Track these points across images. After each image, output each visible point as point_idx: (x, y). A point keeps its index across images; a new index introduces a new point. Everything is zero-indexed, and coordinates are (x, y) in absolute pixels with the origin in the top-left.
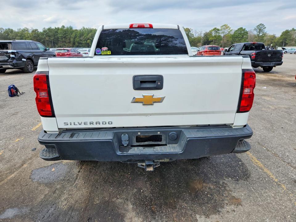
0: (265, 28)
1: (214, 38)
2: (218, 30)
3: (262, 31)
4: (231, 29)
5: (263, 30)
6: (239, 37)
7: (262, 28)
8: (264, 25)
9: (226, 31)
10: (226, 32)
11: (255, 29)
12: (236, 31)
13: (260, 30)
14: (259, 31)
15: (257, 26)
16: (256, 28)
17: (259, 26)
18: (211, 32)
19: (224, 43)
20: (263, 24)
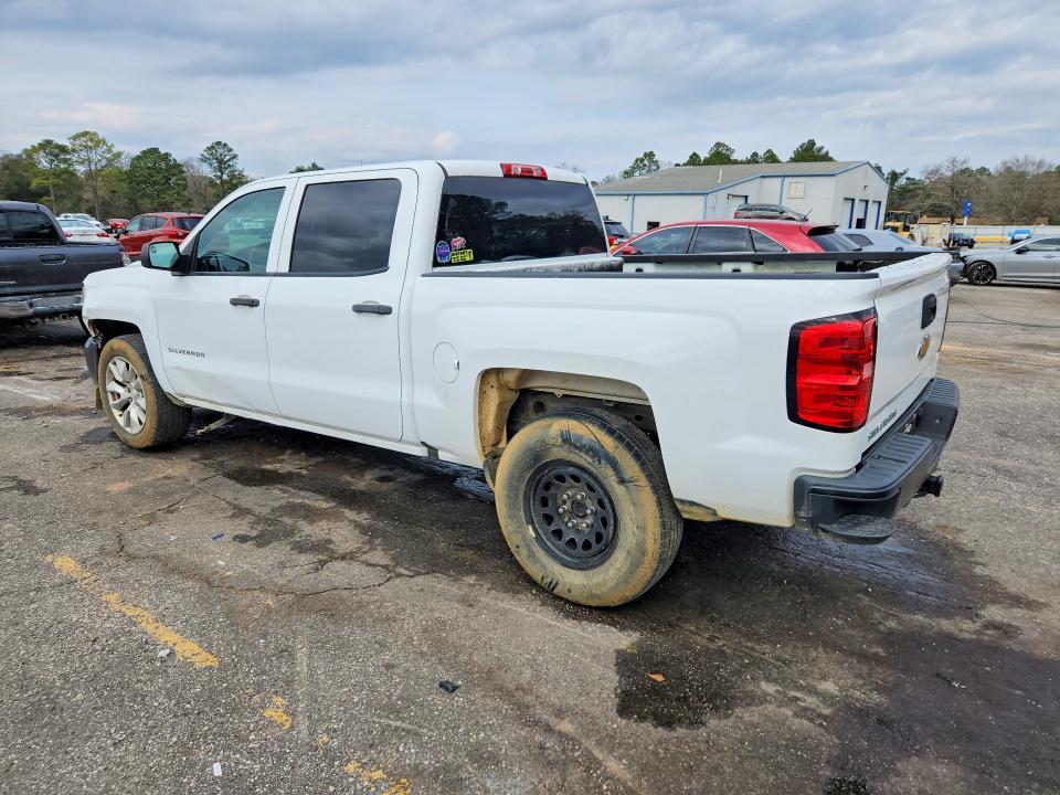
0: (235, 157)
1: (52, 180)
2: (63, 149)
3: (229, 166)
4: (115, 150)
5: (230, 163)
6: (155, 183)
7: (227, 158)
8: (230, 146)
9: (98, 157)
10: (99, 161)
11: (204, 159)
12: (138, 158)
13: (221, 162)
14: (220, 167)
15: (208, 148)
16: (205, 154)
17: (213, 147)
18: (30, 153)
19: (101, 200)
20: (225, 145)
